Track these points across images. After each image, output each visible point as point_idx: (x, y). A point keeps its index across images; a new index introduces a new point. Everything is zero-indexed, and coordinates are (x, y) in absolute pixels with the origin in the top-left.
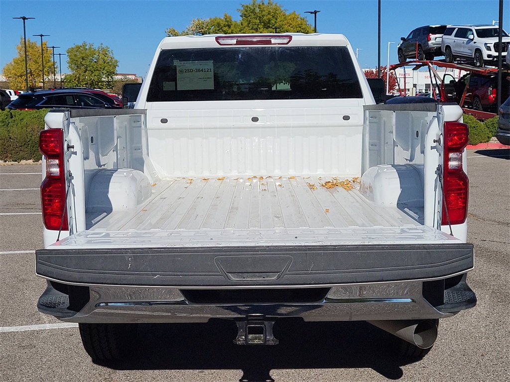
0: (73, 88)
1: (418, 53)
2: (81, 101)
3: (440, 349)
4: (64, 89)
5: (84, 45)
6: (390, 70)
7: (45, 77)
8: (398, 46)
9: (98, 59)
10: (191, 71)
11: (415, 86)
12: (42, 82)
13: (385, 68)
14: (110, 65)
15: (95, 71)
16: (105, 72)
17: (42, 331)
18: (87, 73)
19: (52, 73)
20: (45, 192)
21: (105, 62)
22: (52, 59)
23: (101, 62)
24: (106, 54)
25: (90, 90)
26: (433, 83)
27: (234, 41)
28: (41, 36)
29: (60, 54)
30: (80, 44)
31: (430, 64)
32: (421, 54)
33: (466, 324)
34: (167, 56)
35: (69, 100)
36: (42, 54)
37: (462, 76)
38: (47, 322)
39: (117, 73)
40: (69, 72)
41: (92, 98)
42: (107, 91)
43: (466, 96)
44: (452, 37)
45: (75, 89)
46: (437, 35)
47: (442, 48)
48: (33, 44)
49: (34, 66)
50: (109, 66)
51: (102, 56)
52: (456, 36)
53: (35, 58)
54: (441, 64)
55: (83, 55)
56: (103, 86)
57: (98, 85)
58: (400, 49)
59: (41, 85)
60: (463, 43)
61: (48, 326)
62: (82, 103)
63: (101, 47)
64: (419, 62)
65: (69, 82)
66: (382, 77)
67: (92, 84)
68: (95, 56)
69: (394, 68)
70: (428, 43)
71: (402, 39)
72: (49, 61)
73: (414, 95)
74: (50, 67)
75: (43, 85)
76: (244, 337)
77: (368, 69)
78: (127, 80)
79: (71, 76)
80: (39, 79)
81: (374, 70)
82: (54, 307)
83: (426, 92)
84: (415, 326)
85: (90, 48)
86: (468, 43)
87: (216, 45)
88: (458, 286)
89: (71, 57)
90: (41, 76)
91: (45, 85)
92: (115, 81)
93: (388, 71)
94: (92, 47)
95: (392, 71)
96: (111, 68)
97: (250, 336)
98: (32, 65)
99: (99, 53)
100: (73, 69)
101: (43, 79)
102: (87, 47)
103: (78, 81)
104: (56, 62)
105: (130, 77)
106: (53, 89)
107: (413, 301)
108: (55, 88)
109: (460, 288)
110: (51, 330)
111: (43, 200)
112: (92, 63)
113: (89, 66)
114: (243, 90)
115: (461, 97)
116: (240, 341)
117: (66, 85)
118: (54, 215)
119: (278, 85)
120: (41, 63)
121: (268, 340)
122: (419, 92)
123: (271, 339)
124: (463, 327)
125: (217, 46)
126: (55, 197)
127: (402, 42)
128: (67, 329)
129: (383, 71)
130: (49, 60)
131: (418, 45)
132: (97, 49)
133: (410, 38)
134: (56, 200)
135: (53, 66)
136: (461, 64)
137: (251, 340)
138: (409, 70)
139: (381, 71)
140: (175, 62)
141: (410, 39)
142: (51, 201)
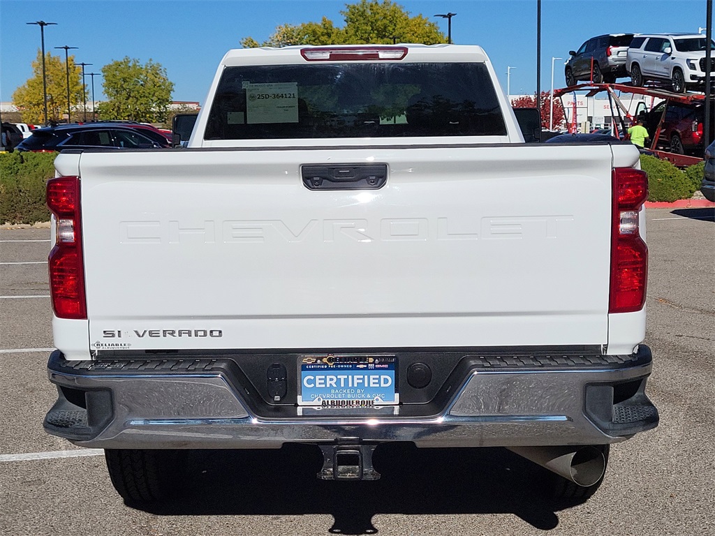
0: (110, 122)
1: (594, 73)
2: (120, 139)
3: (612, 488)
4: (97, 122)
5: (127, 61)
6: (555, 96)
7: (72, 106)
8: (566, 64)
9: (145, 82)
10: (267, 97)
11: (590, 119)
12: (67, 113)
13: (548, 94)
14: (163, 90)
15: (141, 97)
16: (155, 98)
17: (55, 461)
18: (129, 101)
19: (82, 101)
20: (55, 265)
21: (155, 85)
22: (82, 80)
23: (149, 84)
24: (157, 74)
25: (134, 125)
26: (615, 115)
27: (327, 55)
28: (67, 48)
29: (92, 74)
30: (121, 60)
31: (610, 88)
32: (597, 75)
33: (650, 453)
34: (233, 76)
35: (104, 138)
36: (68, 74)
37: (655, 105)
38: (62, 448)
39: (173, 100)
40: (106, 99)
41: (136, 136)
42: (158, 126)
43: (661, 134)
44: (641, 50)
45: (114, 122)
46: (620, 47)
47: (627, 67)
48: (54, 59)
49: (56, 91)
50: (160, 91)
51: (151, 77)
52: (646, 49)
53: (59, 80)
54: (625, 89)
55: (125, 76)
56: (152, 118)
57: (145, 116)
58: (568, 67)
59: (66, 117)
60: (657, 59)
61: (65, 454)
62: (122, 143)
63: (150, 63)
64: (594, 86)
65: (106, 113)
66: (544, 106)
67: (137, 116)
68: (142, 77)
69: (559, 93)
70: (607, 60)
71: (572, 53)
72: (77, 84)
73: (588, 132)
74: (78, 92)
75: (68, 117)
76: (332, 470)
77: (524, 96)
78: (186, 111)
79: (107, 105)
80: (63, 109)
81: (533, 97)
82: (67, 427)
83: (605, 128)
84: (572, 455)
85: (135, 65)
86: (663, 58)
87: (301, 61)
88: (634, 398)
89: (107, 78)
90: (67, 105)
91: (72, 117)
92: (170, 112)
93: (552, 98)
94: (137, 64)
95: (557, 98)
96: (164, 93)
97: (341, 468)
98: (54, 89)
99: (147, 72)
100: (110, 95)
101: (69, 109)
102: (130, 64)
103: (117, 111)
104: (87, 85)
105: (191, 106)
106: (82, 123)
107: (570, 419)
108: (85, 121)
109: (636, 402)
110: (69, 460)
111: (52, 277)
112: (138, 87)
113: (133, 91)
114: (347, 124)
115: (654, 134)
116: (326, 474)
117: (101, 117)
118: (67, 298)
119: (397, 117)
120: (65, 87)
121: (366, 474)
122: (596, 128)
123: (369, 472)
124: (646, 457)
125: (303, 61)
126: (70, 272)
127: (571, 57)
128: (91, 458)
129: (544, 98)
130: (76, 82)
131: (594, 61)
132: (144, 67)
133: (582, 51)
134: (70, 276)
135: (82, 91)
136: (653, 88)
137: (341, 473)
138: (581, 97)
139: (542, 98)
140: (244, 85)
141: (582, 53)
142: (63, 278)
